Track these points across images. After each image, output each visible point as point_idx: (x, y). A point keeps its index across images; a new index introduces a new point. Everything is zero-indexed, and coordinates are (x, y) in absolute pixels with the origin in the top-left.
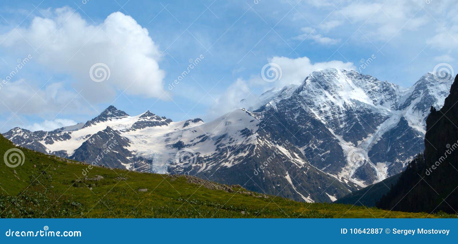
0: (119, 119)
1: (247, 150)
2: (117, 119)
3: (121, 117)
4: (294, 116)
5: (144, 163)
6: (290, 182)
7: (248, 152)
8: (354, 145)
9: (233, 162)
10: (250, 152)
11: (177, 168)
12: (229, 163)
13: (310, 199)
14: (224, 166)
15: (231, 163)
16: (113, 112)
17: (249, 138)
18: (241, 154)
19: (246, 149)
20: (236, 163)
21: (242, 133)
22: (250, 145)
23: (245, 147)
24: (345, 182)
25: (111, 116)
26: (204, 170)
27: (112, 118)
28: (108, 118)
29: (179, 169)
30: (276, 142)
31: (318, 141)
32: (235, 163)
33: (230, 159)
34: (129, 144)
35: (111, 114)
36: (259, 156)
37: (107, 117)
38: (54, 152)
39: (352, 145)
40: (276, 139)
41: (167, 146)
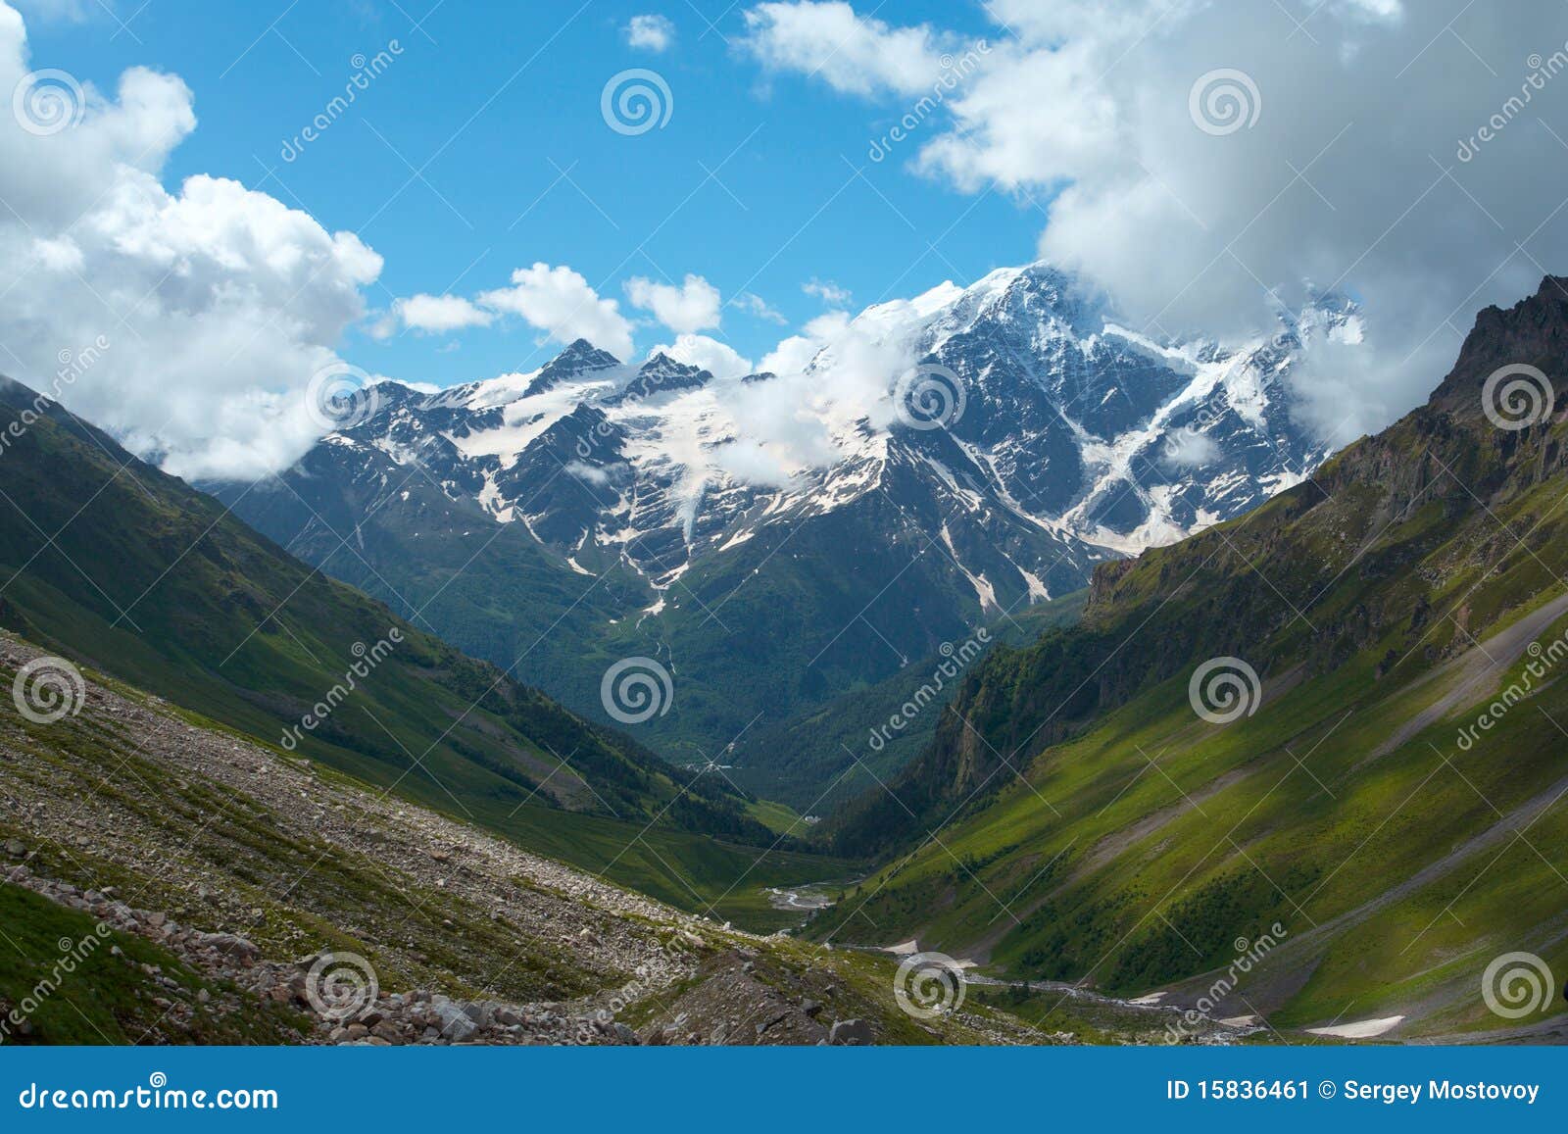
0: (598, 371)
1: (866, 471)
2: (594, 369)
3: (603, 365)
4: (978, 375)
5: (656, 487)
6: (949, 543)
7: (866, 476)
8: (1106, 442)
9: (836, 496)
10: (871, 477)
11: (723, 502)
12: (828, 497)
13: (983, 580)
14: (818, 503)
15: (832, 497)
16: (585, 355)
17: (871, 440)
18: (853, 479)
19: (865, 468)
20: (843, 500)
21: (858, 427)
22: (872, 459)
23: (863, 463)
24: (1064, 540)
25: (582, 363)
26: (777, 509)
27: (584, 367)
28: (576, 369)
29: (726, 504)
30: (927, 450)
31: (1024, 434)
32: (839, 498)
33: (828, 488)
34: (624, 440)
35: (581, 358)
36: (888, 488)
37: (572, 367)
38: (474, 457)
39: (1102, 442)
40: (928, 443)
41: (704, 444)
